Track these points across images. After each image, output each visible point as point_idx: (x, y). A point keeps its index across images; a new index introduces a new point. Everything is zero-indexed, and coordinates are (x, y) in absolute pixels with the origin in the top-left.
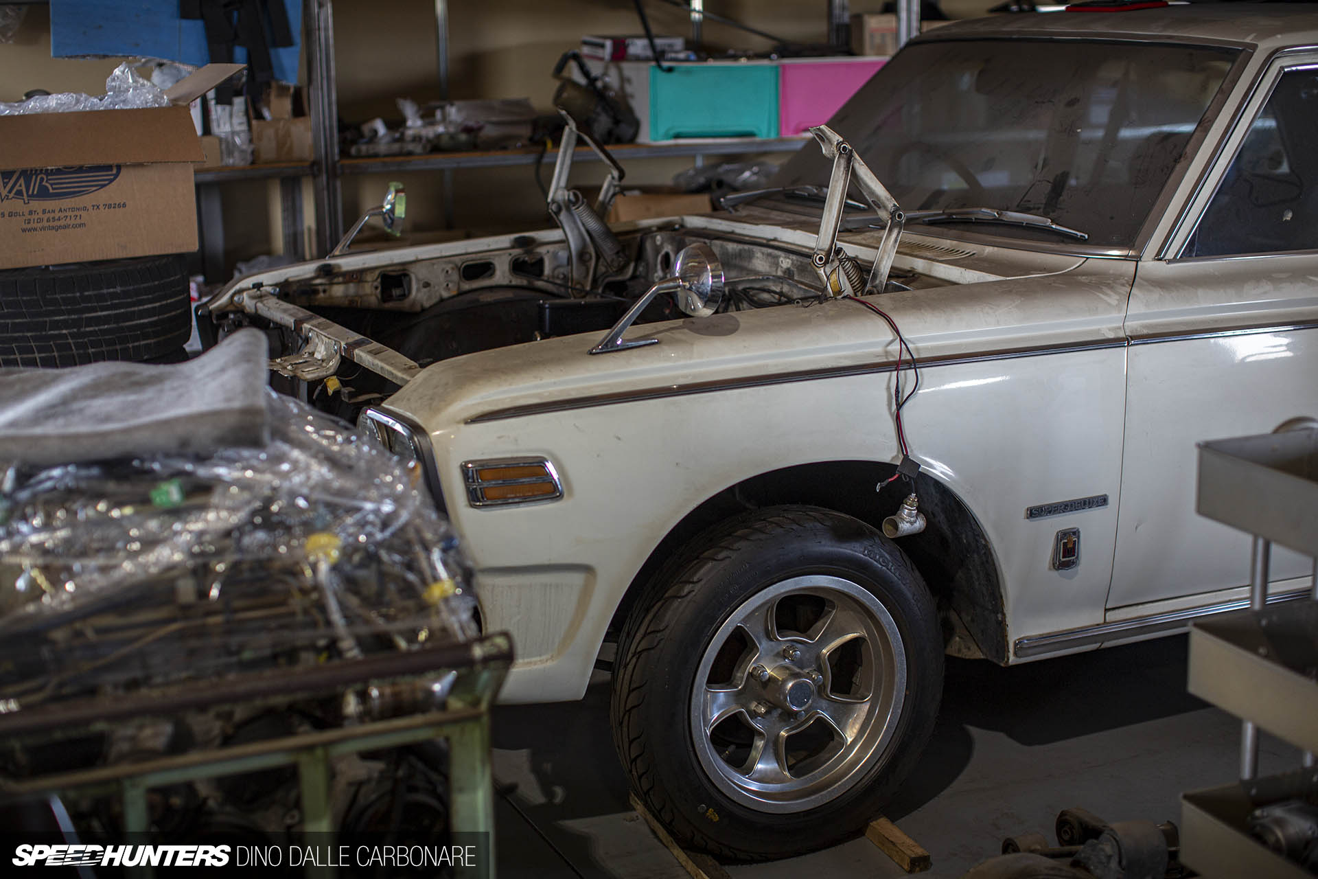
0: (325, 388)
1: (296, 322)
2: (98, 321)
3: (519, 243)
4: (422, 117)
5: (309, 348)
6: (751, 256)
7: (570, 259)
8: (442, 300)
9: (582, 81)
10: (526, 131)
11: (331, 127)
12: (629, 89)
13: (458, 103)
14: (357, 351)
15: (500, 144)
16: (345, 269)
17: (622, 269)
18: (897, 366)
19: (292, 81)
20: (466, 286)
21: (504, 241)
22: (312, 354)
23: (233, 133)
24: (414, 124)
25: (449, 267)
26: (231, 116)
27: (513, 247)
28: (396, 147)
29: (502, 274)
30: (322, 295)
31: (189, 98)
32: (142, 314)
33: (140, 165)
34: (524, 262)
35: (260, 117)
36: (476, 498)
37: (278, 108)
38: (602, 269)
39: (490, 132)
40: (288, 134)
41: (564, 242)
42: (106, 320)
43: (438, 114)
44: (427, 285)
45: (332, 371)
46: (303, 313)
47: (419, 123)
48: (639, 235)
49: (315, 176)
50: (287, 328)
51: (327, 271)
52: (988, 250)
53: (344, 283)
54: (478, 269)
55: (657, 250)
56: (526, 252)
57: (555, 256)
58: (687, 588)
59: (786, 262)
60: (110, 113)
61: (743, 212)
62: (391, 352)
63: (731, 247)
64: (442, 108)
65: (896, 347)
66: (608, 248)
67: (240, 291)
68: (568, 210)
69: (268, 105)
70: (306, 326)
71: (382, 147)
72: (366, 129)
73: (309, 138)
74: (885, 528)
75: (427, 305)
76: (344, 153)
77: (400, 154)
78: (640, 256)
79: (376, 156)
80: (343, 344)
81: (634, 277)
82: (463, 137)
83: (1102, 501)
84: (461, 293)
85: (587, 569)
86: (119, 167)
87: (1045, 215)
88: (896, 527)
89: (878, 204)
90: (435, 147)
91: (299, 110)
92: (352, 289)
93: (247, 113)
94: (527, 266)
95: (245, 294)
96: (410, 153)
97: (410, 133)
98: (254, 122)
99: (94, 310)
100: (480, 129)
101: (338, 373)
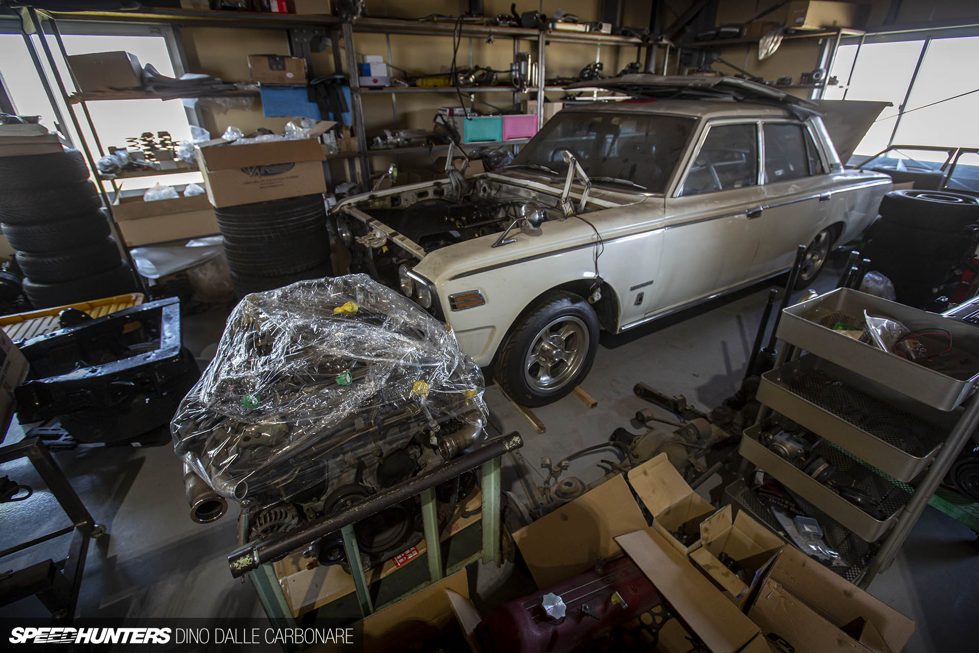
0: (382, 250)
1: (367, 221)
2: (293, 221)
3: (436, 184)
4: (392, 136)
5: (373, 232)
6: (519, 191)
7: (452, 188)
8: (412, 205)
9: (443, 123)
10: (425, 140)
11: (363, 141)
12: (456, 126)
13: (404, 131)
14: (394, 238)
15: (418, 144)
16: (379, 196)
17: (469, 191)
18: (596, 243)
19: (350, 124)
20: (420, 200)
21: (431, 183)
22: (375, 235)
23: (331, 143)
24: (390, 138)
25: (413, 194)
26: (330, 137)
27: (434, 186)
28: (385, 146)
29: (431, 195)
30: (371, 206)
31: (316, 134)
32: (310, 217)
33: (302, 162)
34: (438, 191)
35: (340, 137)
36: (454, 308)
37: (345, 134)
38: (463, 192)
39: (413, 140)
40: (350, 143)
41: (450, 183)
42: (296, 220)
43: (397, 134)
44: (406, 200)
45: (384, 243)
46: (369, 217)
47: (392, 137)
48: (474, 180)
49: (360, 157)
50: (364, 223)
51: (372, 197)
52: (610, 193)
53: (379, 201)
54: (423, 194)
55: (481, 185)
56: (438, 187)
57: (448, 189)
58: (524, 326)
59: (533, 194)
60: (288, 142)
61: (509, 173)
62: (408, 240)
63: (510, 187)
64: (398, 133)
65: (596, 236)
66: (465, 185)
67: (343, 206)
68: (452, 173)
69: (342, 133)
70: (371, 223)
71: (381, 147)
72: (374, 140)
73: (357, 144)
74: (589, 300)
75: (407, 207)
76: (369, 149)
77: (387, 149)
78: (474, 187)
79: (379, 150)
80: (388, 234)
81: (473, 193)
82: (406, 142)
83: (651, 283)
84: (418, 202)
85: (493, 327)
86: (294, 163)
87: (629, 180)
88: (593, 300)
89: (582, 179)
90: (397, 146)
91: (353, 135)
92: (382, 203)
93: (335, 136)
94: (439, 192)
95: (345, 207)
96: (390, 149)
97: (389, 141)
98: (338, 139)
99: (291, 217)
100: (410, 139)
101: (386, 245)
